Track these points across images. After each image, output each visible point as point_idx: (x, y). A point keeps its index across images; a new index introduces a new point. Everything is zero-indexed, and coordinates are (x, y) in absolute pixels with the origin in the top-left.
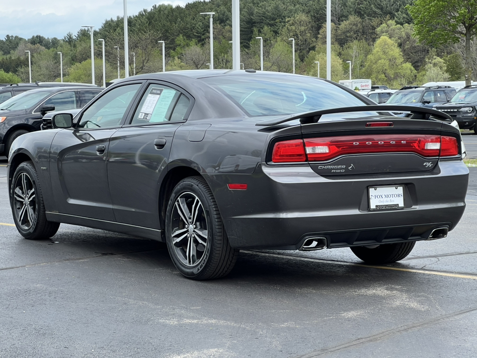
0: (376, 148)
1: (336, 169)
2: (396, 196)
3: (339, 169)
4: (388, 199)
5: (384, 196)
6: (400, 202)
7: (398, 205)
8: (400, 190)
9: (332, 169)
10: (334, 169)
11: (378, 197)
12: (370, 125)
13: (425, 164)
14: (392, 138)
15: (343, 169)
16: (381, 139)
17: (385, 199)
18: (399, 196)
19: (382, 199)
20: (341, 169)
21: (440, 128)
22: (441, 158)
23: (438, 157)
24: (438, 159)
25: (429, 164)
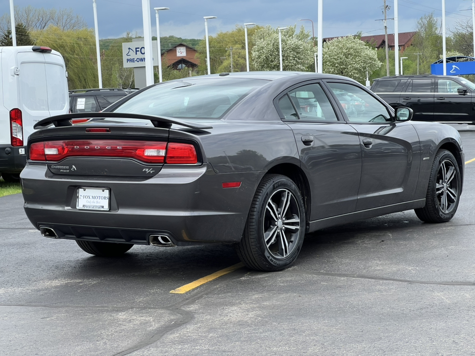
1: (63, 169)
2: (102, 198)
3: (65, 169)
4: (95, 200)
5: (91, 197)
7: (103, 207)
8: (106, 193)
9: (60, 169)
11: (87, 197)
12: (89, 131)
13: (144, 170)
14: (108, 143)
15: (67, 169)
17: (92, 200)
18: (105, 198)
19: (89, 200)
21: (167, 135)
22: (165, 165)
23: (162, 164)
24: (163, 166)
25: (149, 171)
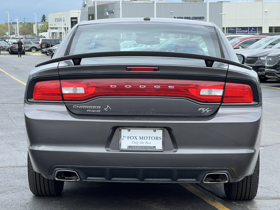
0: (135, 91)
1: (91, 109)
2: (153, 138)
3: (94, 109)
4: (144, 141)
5: (138, 138)
6: (158, 145)
7: (155, 147)
9: (87, 109)
10: (89, 109)
11: (132, 138)
12: (131, 69)
13: (200, 109)
14: (157, 83)
15: (98, 109)
16: (142, 83)
17: (139, 140)
18: (157, 138)
19: (136, 141)
20: (96, 109)
21: (225, 75)
22: (222, 104)
23: (220, 104)
24: (220, 105)
25: (206, 110)
